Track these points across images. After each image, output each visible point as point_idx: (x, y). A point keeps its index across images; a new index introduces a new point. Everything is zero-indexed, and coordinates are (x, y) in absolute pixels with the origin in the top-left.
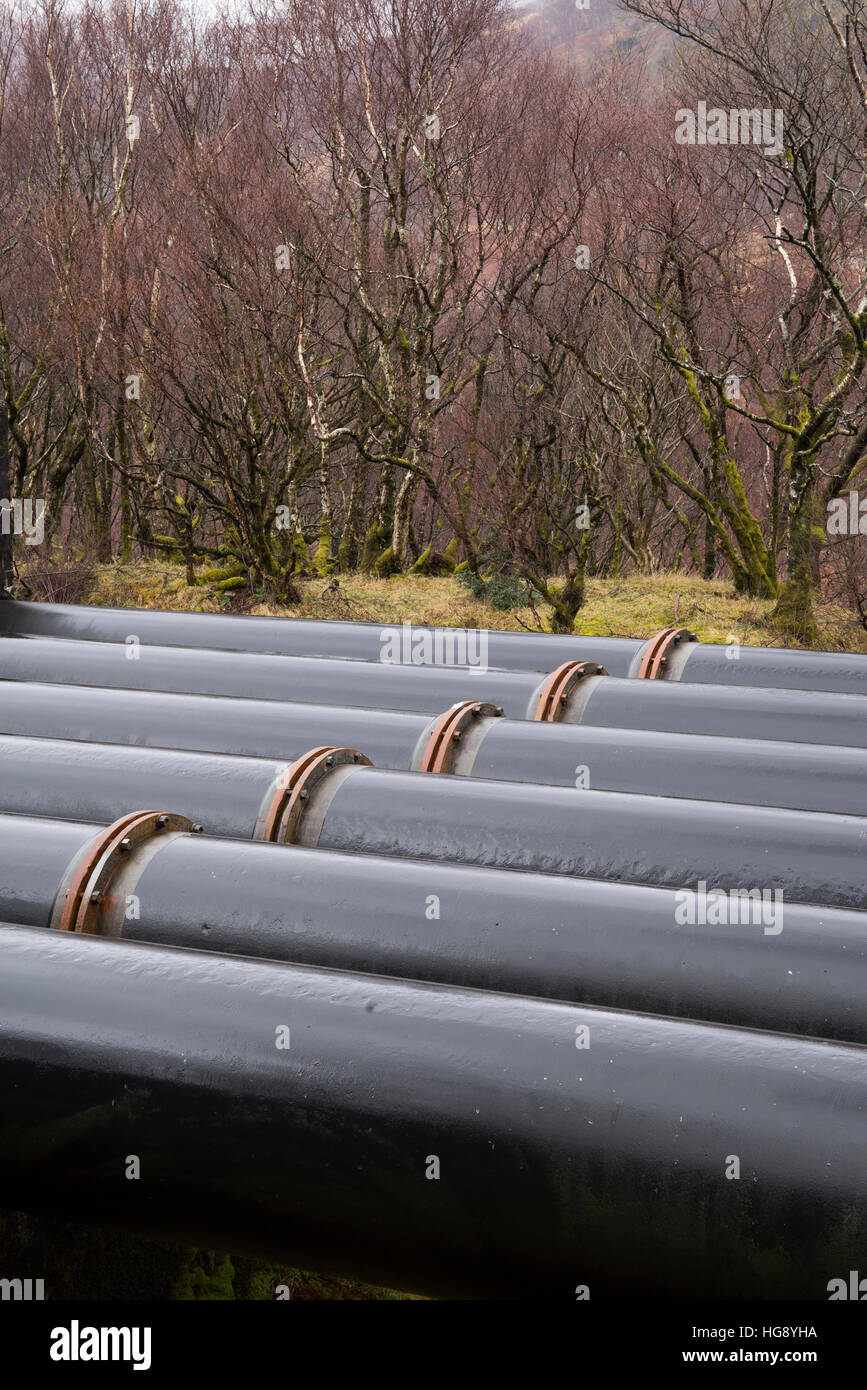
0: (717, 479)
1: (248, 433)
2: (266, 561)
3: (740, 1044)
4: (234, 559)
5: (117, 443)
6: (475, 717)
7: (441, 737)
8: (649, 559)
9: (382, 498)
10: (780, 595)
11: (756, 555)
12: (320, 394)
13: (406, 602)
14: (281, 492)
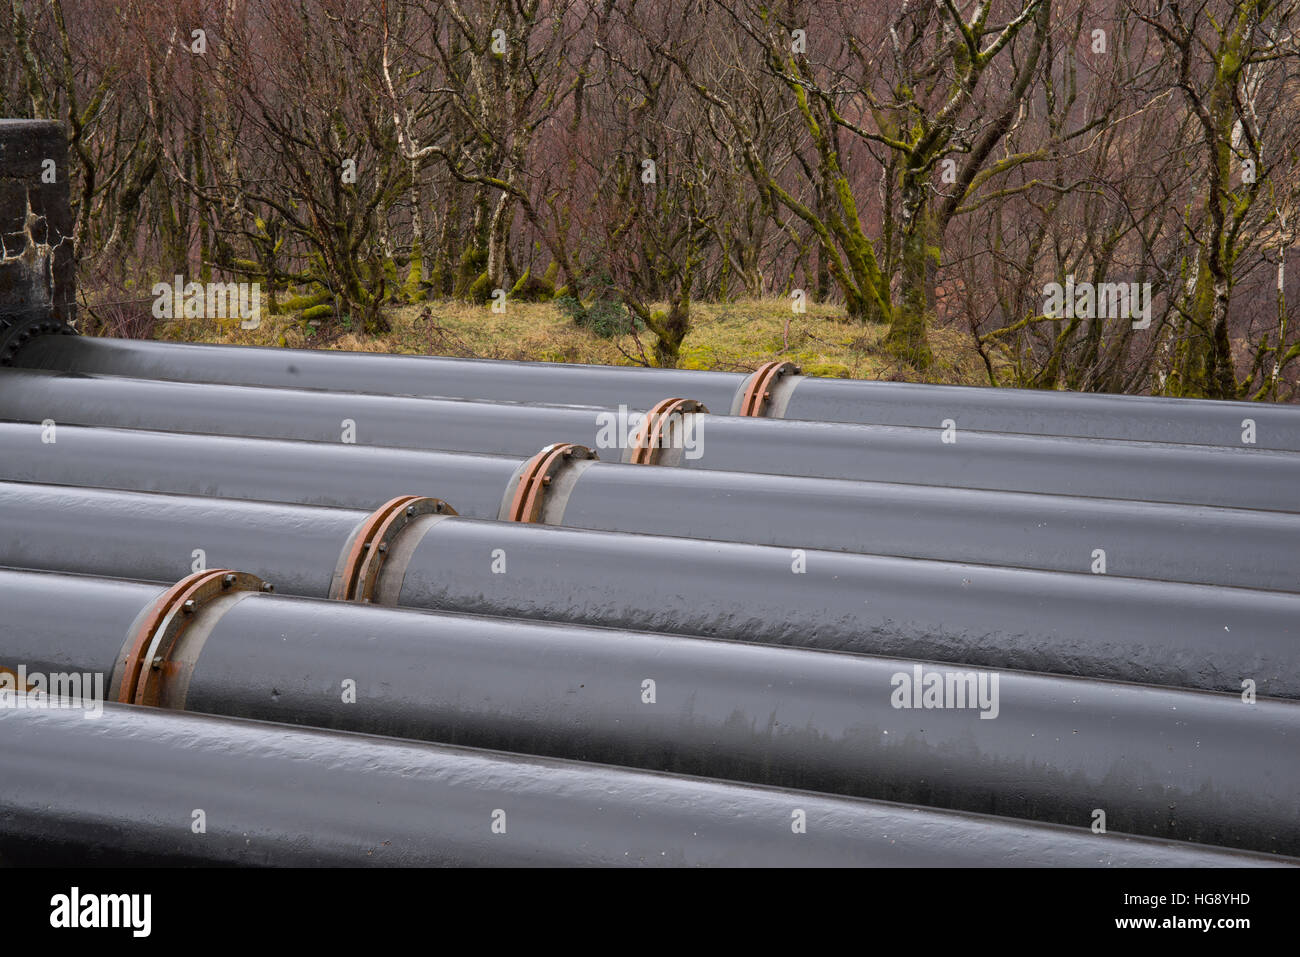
0: (828, 198)
1: (331, 152)
2: (353, 288)
3: (828, 814)
4: (319, 286)
5: (194, 160)
6: (566, 460)
7: (531, 482)
8: (760, 281)
9: (477, 219)
10: (894, 320)
11: (868, 277)
12: (409, 109)
13: (503, 330)
14: (368, 214)
